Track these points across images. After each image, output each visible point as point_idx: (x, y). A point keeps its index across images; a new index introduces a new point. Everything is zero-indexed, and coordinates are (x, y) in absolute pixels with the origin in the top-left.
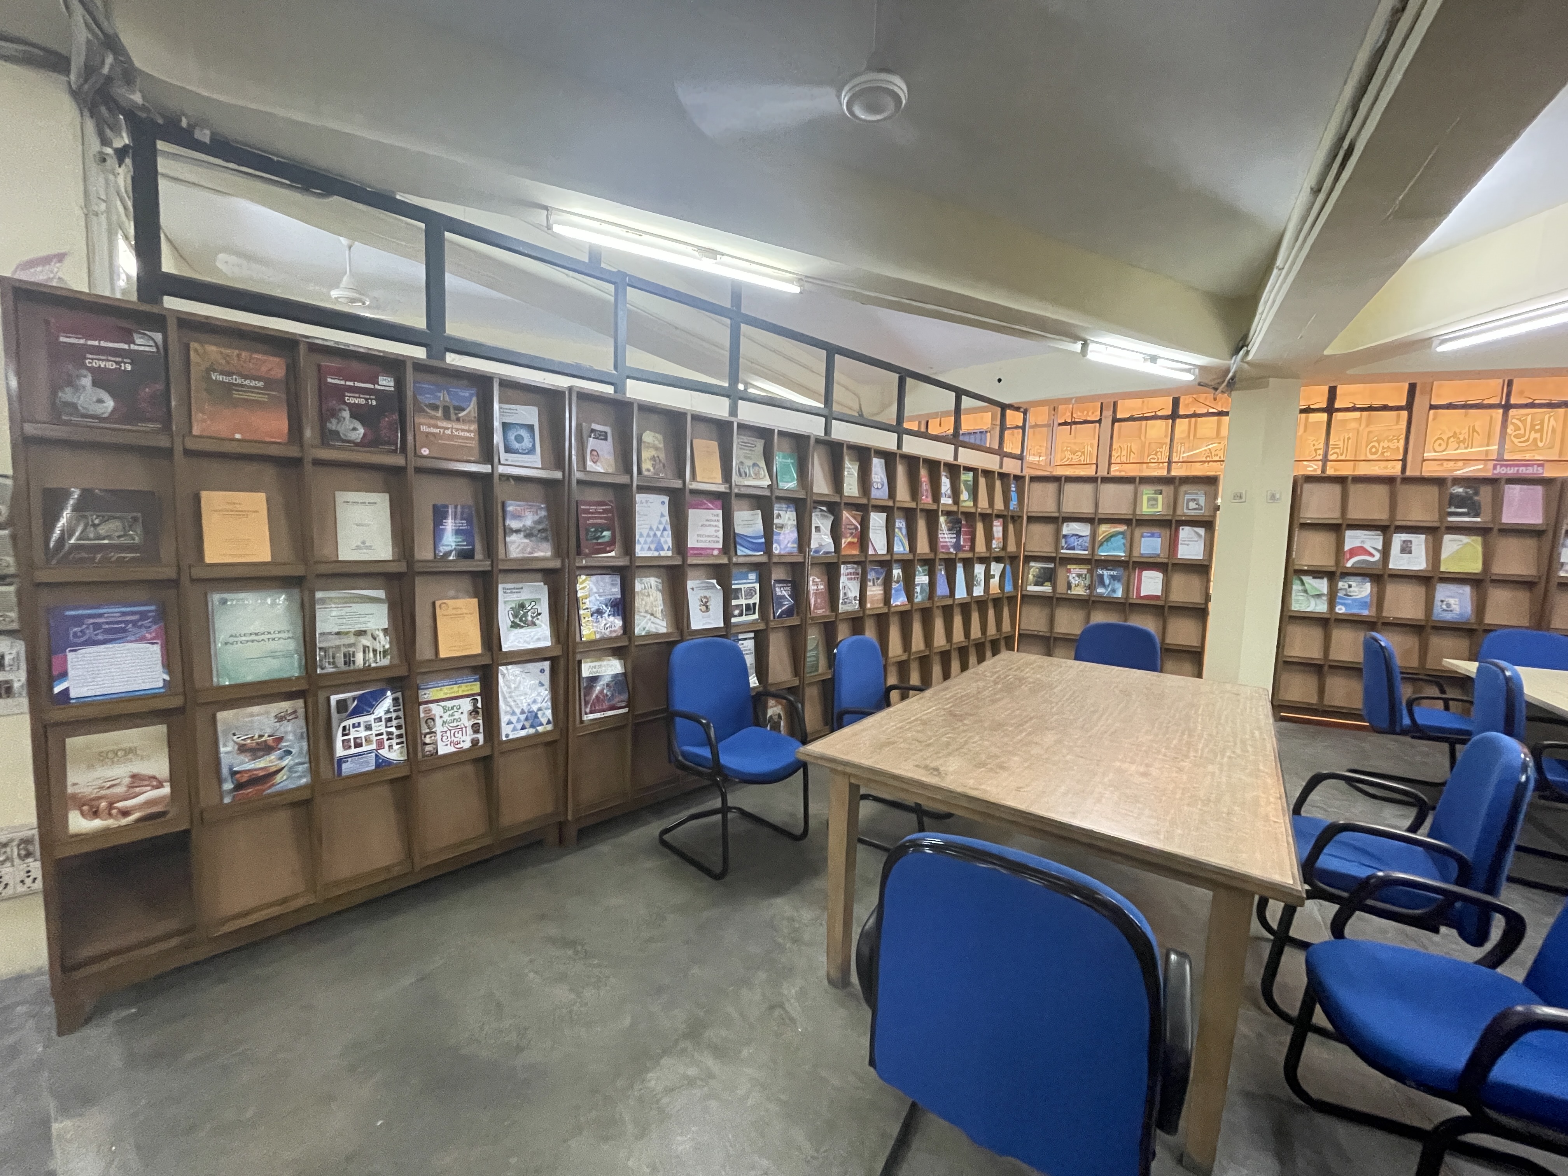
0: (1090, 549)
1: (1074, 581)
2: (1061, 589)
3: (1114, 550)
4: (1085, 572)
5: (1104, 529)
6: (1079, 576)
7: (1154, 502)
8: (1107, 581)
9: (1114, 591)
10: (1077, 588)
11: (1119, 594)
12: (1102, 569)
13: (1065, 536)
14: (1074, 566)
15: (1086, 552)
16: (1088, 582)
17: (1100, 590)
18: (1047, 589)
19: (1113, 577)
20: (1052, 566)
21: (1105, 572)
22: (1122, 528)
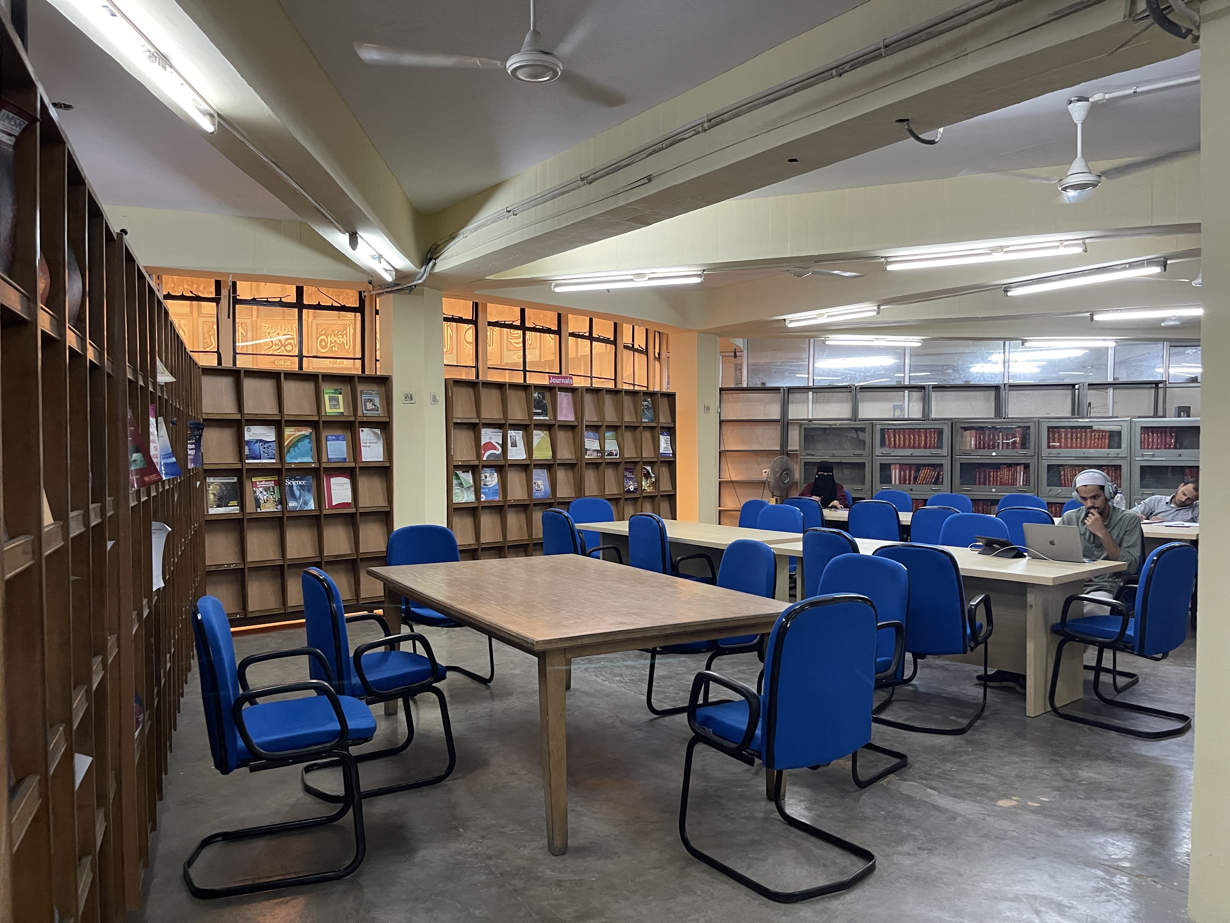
0: (277, 456)
1: (262, 496)
2: (250, 507)
3: (303, 456)
4: (272, 484)
5: (290, 433)
6: (267, 489)
7: (336, 403)
8: (297, 493)
9: (306, 503)
10: (267, 505)
11: (312, 505)
12: (290, 479)
13: (248, 443)
14: (260, 479)
15: (274, 461)
16: (277, 496)
17: (292, 504)
18: (232, 509)
19: (302, 487)
20: (235, 480)
21: (294, 483)
22: (306, 431)
